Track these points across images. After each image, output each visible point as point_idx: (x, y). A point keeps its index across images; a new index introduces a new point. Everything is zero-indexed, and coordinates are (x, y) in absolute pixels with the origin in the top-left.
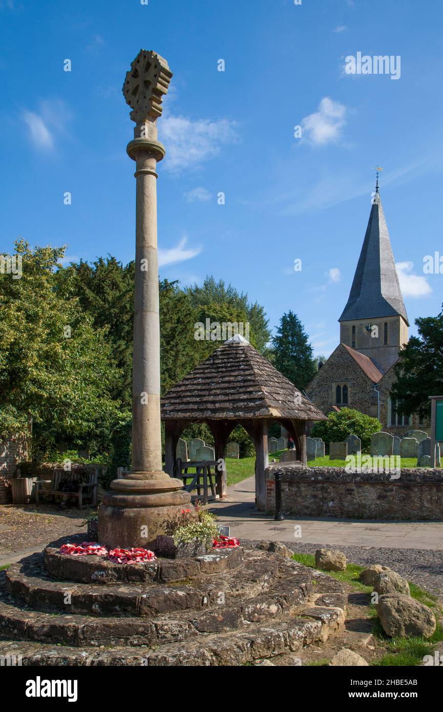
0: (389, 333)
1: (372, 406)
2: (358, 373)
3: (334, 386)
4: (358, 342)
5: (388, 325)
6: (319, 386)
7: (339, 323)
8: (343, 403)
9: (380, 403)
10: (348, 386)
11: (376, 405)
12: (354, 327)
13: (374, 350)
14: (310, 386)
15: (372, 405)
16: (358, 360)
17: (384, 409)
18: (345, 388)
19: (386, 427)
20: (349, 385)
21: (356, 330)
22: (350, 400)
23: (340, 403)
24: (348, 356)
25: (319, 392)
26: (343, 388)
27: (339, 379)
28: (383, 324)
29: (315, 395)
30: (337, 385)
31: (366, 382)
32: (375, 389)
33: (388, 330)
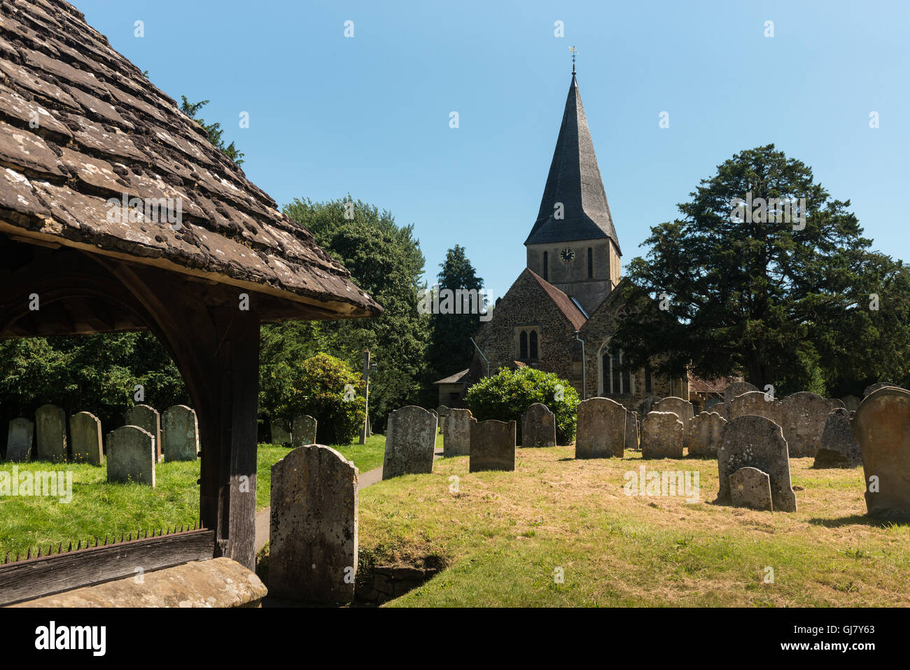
0: (594, 262)
1: (574, 363)
2: (551, 313)
3: (518, 330)
4: (552, 274)
5: (594, 251)
6: (494, 331)
7: (526, 248)
8: (531, 357)
9: (585, 358)
10: (538, 331)
11: (579, 361)
12: (546, 253)
13: (575, 285)
14: (482, 332)
15: (573, 361)
16: (551, 295)
17: (591, 368)
18: (534, 334)
20: (538, 329)
21: (549, 256)
22: (540, 353)
23: (527, 357)
24: (538, 288)
25: (496, 340)
26: (531, 335)
27: (524, 321)
28: (587, 249)
29: (489, 345)
30: (521, 330)
31: (565, 327)
32: (577, 336)
33: (594, 257)
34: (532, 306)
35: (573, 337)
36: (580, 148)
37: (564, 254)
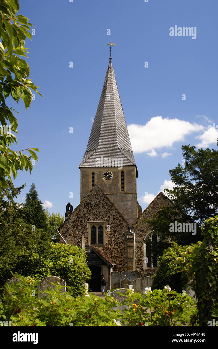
0: (125, 181)
1: (129, 248)
2: (113, 214)
3: (89, 227)
5: (125, 174)
6: (74, 226)
8: (99, 243)
9: (135, 245)
10: (104, 227)
11: (132, 246)
12: (93, 174)
14: (65, 226)
17: (139, 251)
18: (101, 228)
19: (142, 269)
20: (103, 225)
21: (96, 176)
22: (106, 242)
23: (96, 244)
24: (104, 197)
25: (75, 232)
26: (98, 229)
27: (94, 219)
28: (121, 172)
29: (70, 235)
30: (92, 225)
31: (122, 224)
32: (130, 230)
33: (126, 178)
34: (100, 210)
35: (127, 230)
36: (115, 107)
37: (106, 175)
